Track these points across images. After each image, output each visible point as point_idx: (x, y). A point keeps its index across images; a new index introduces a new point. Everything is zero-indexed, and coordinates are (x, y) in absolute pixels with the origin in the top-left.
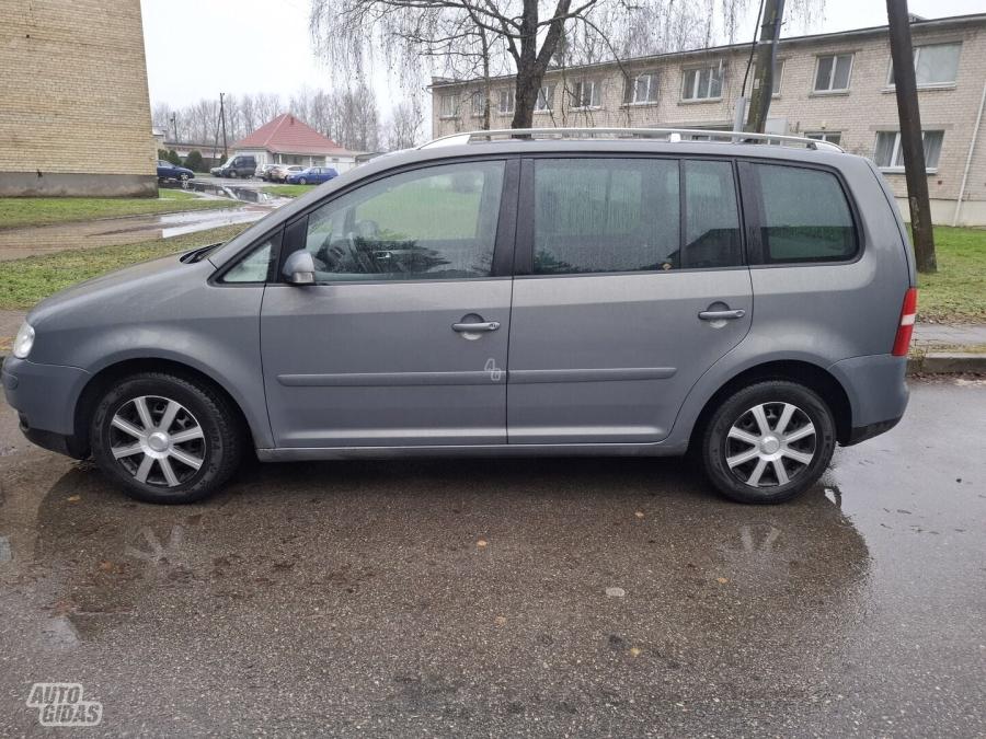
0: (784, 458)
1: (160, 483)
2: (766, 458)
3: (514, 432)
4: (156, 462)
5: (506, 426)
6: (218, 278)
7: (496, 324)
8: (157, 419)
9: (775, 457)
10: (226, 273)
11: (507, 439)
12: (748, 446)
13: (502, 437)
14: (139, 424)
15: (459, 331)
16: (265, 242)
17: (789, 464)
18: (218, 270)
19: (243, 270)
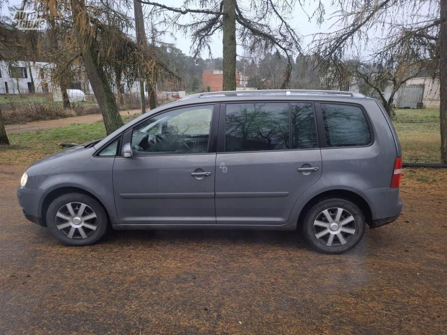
0: (342, 232)
1: (79, 237)
2: (333, 233)
3: (219, 219)
4: (77, 229)
5: (215, 215)
6: (97, 154)
7: (210, 173)
8: (76, 212)
9: (337, 233)
10: (100, 152)
11: (216, 222)
12: (324, 229)
13: (214, 221)
14: (69, 214)
15: (194, 176)
16: (114, 141)
17: (345, 235)
18: (97, 151)
19: (107, 151)
